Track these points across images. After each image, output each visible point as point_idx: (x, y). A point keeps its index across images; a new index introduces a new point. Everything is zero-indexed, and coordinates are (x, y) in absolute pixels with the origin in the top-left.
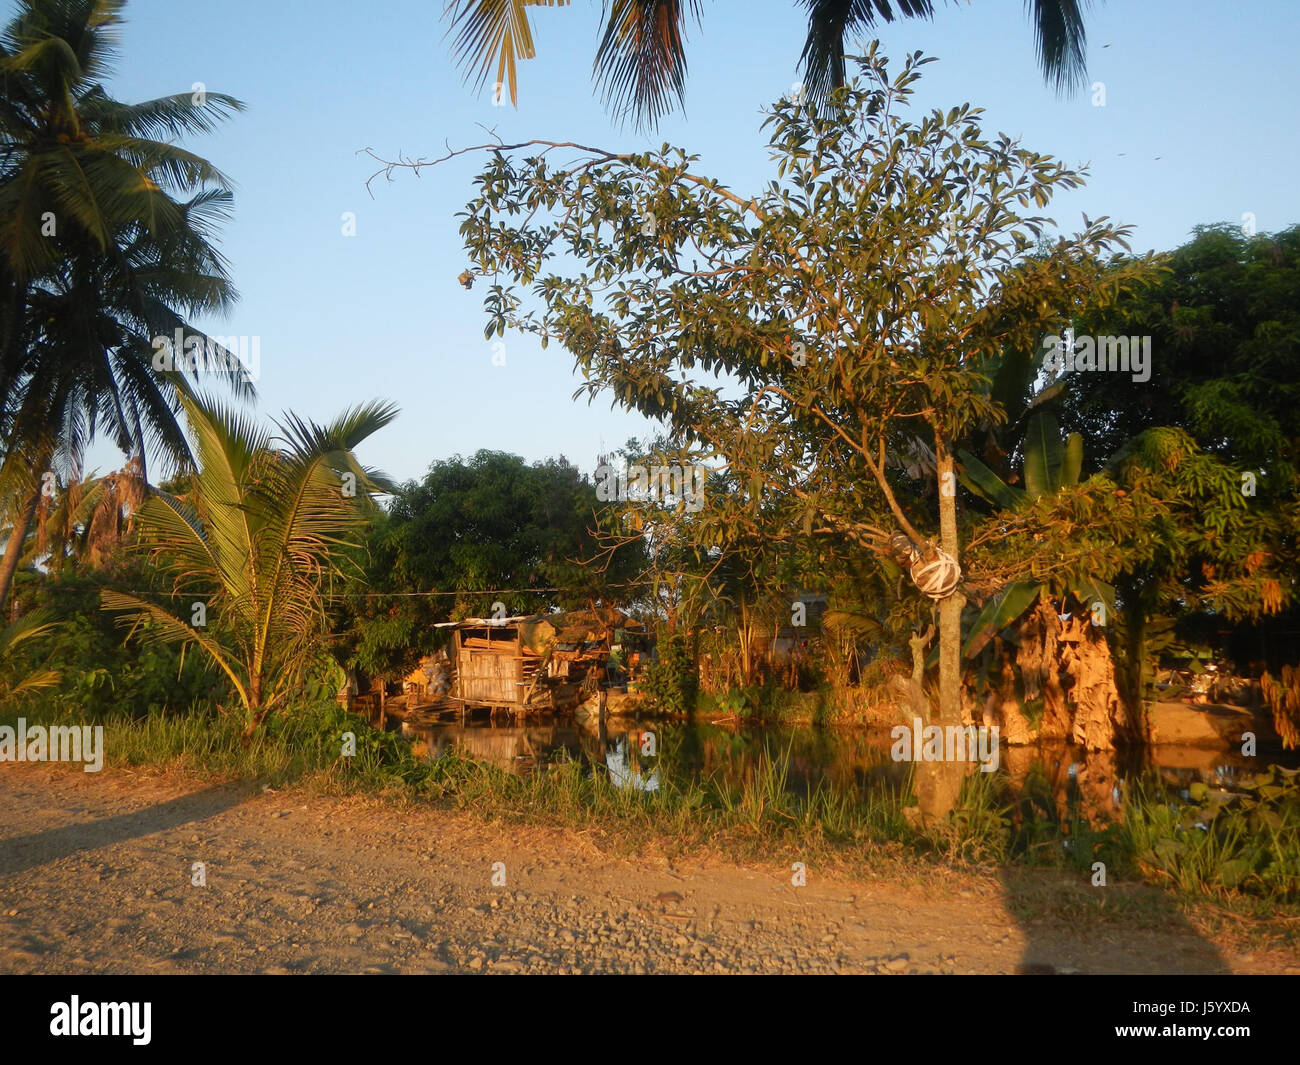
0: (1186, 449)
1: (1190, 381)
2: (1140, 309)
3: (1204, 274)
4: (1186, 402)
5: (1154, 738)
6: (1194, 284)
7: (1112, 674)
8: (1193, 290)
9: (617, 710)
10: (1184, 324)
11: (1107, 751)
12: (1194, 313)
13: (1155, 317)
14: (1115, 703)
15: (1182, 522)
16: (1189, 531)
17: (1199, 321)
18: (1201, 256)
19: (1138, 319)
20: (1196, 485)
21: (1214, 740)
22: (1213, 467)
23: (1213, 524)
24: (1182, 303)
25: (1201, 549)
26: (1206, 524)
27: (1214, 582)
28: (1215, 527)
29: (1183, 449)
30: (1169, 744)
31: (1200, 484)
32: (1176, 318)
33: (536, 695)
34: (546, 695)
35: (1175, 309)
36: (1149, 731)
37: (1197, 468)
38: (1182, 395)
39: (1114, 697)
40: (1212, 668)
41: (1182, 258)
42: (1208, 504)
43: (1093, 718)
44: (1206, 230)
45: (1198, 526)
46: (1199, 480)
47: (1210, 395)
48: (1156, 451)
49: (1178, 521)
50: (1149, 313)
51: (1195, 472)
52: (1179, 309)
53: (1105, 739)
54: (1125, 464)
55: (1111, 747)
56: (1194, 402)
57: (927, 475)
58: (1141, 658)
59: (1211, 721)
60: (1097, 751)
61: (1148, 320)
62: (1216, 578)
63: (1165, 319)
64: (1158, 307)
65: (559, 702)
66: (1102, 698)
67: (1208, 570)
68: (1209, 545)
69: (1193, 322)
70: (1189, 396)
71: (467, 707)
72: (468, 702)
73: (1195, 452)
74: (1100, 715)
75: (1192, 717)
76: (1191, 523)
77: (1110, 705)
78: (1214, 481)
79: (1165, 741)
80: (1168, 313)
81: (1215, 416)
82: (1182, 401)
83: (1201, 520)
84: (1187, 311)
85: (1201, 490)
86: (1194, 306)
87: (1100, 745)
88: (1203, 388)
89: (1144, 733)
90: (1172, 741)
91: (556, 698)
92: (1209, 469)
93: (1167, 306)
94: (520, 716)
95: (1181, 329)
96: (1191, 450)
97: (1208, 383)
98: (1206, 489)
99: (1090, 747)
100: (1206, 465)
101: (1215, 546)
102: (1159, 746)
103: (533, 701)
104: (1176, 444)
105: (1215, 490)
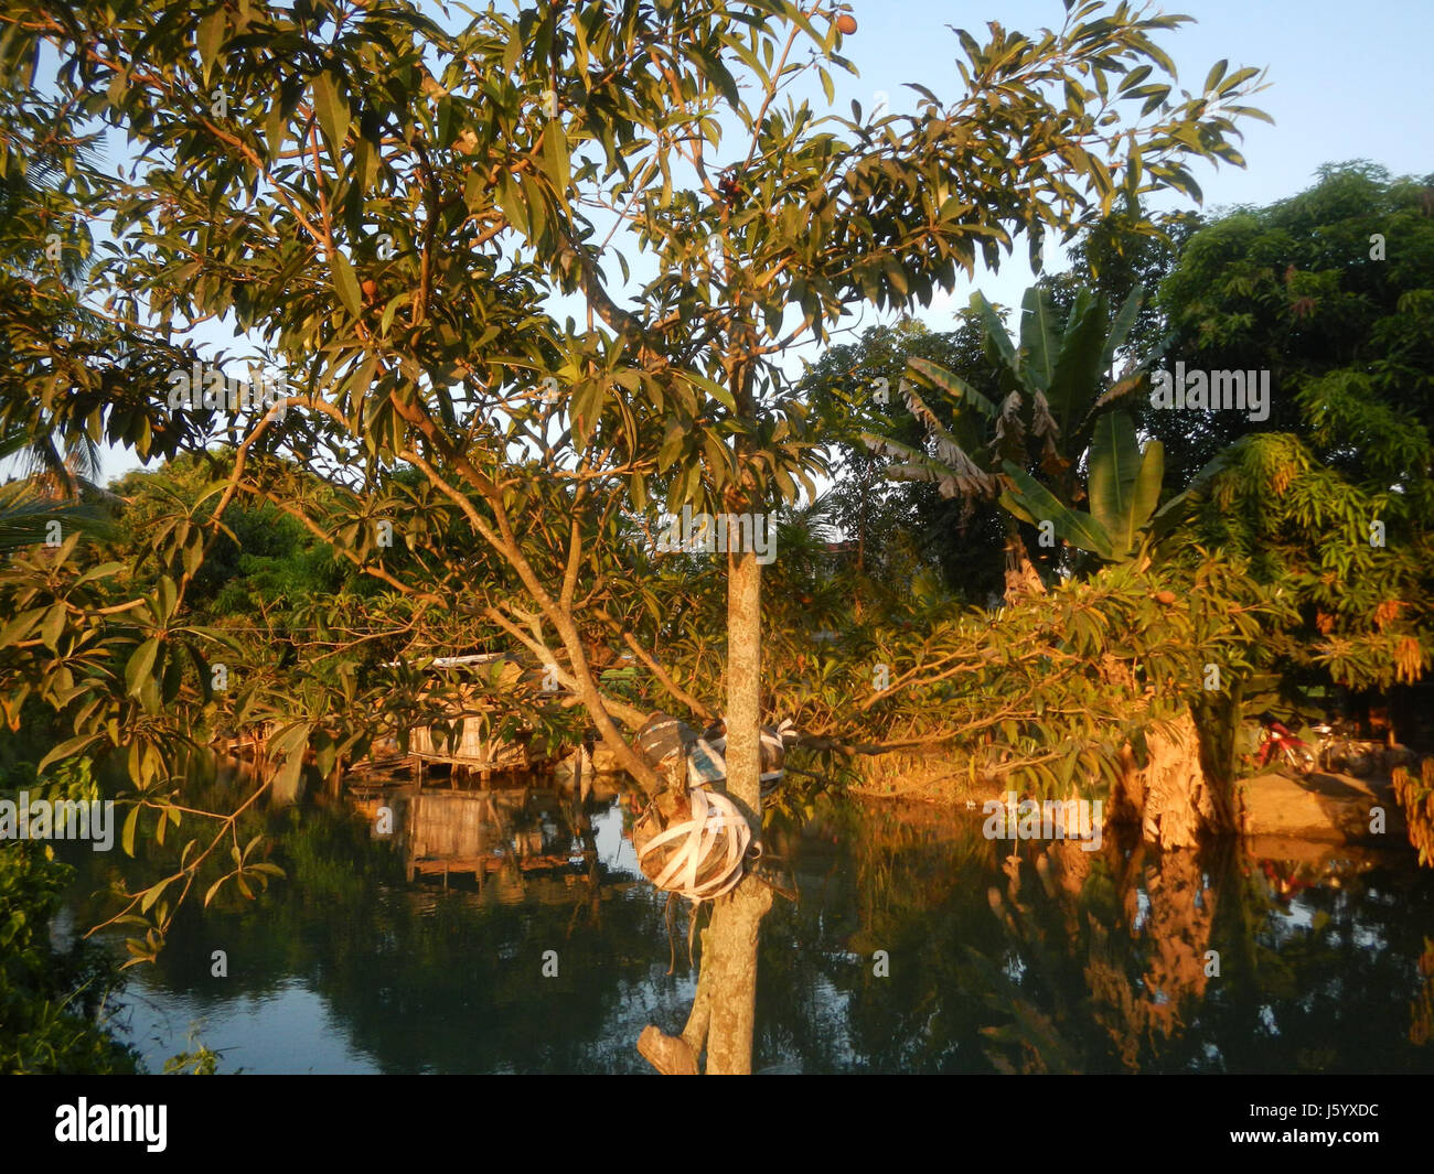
0: (1300, 463)
1: (1308, 372)
2: (1245, 275)
3: (1331, 228)
4: (1301, 400)
5: (1249, 827)
6: (1317, 242)
7: (1197, 751)
8: (1316, 249)
9: (605, 768)
10: (1303, 294)
11: (1188, 848)
12: (1316, 279)
13: (1263, 286)
14: (1199, 787)
15: (1291, 558)
16: (1301, 572)
17: (1323, 291)
18: (1329, 204)
19: (1240, 288)
20: (1312, 512)
21: (1326, 830)
22: (1335, 487)
23: (1332, 564)
24: (1300, 267)
25: (1316, 597)
26: (1324, 564)
27: (1332, 637)
28: (1335, 569)
29: (1295, 464)
30: (1269, 835)
31: (1318, 510)
32: (1291, 286)
33: (503, 750)
34: (515, 751)
35: (1292, 274)
36: (1242, 819)
37: (1314, 489)
38: (1296, 390)
39: (1199, 779)
40: (1325, 729)
41: (1303, 207)
42: (1327, 536)
43: (1170, 808)
44: (1336, 170)
45: (1313, 566)
46: (1317, 505)
47: (1334, 390)
48: (1260, 466)
49: (1287, 556)
50: (1257, 280)
51: (1310, 495)
52: (1296, 273)
53: (1186, 834)
54: (1219, 483)
55: (1193, 843)
56: (1313, 399)
57: (965, 493)
58: (1235, 723)
59: (1323, 805)
60: (1176, 848)
61: (1255, 289)
62: (1334, 632)
63: (1277, 289)
64: (1268, 273)
65: (534, 759)
66: (1182, 781)
67: (1325, 623)
68: (1327, 591)
69: (1316, 292)
70: (1305, 392)
71: (424, 763)
72: (425, 757)
73: (1312, 466)
74: (1180, 805)
75: (1299, 798)
76: (1303, 559)
77: (1193, 791)
78: (1337, 507)
79: (1263, 831)
80: (1281, 281)
81: (1341, 419)
82: (1296, 399)
83: (1317, 558)
84: (1306, 276)
85: (1318, 519)
86: (1315, 271)
87: (1180, 842)
88: (1324, 381)
89: (1237, 820)
90: (1272, 830)
91: (529, 753)
92: (1329, 489)
93: (1280, 271)
94: (483, 777)
95: (1297, 300)
96: (1306, 465)
97: (1332, 374)
98: (1325, 519)
99: (1166, 845)
100: (1326, 483)
101: (1334, 592)
102: (1254, 837)
103: (500, 758)
104: (1286, 456)
105: (1337, 517)
